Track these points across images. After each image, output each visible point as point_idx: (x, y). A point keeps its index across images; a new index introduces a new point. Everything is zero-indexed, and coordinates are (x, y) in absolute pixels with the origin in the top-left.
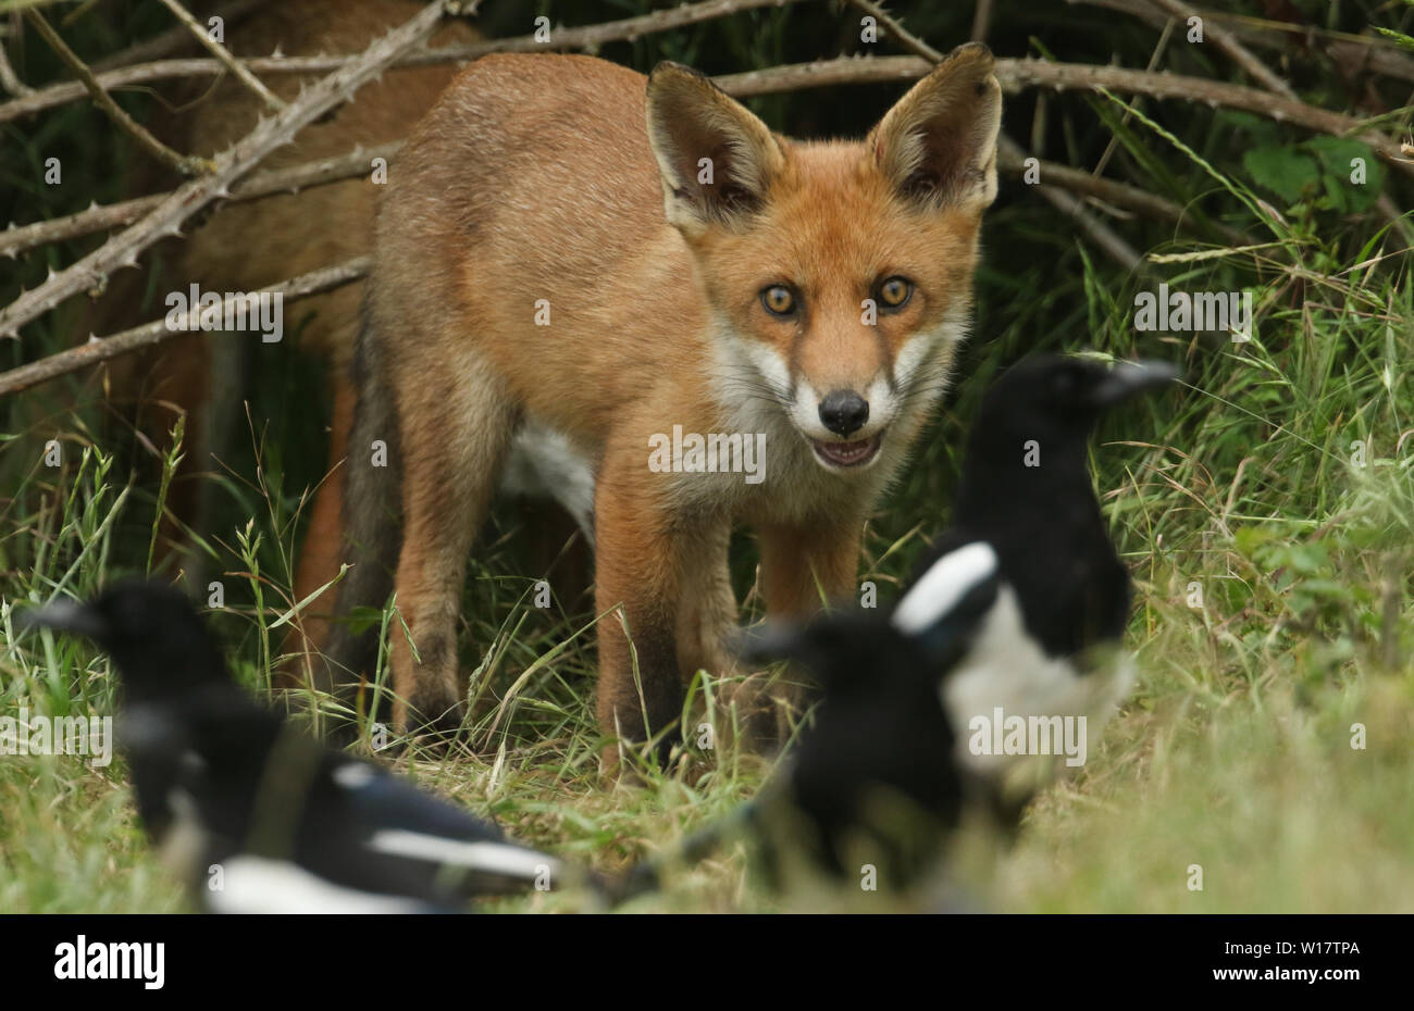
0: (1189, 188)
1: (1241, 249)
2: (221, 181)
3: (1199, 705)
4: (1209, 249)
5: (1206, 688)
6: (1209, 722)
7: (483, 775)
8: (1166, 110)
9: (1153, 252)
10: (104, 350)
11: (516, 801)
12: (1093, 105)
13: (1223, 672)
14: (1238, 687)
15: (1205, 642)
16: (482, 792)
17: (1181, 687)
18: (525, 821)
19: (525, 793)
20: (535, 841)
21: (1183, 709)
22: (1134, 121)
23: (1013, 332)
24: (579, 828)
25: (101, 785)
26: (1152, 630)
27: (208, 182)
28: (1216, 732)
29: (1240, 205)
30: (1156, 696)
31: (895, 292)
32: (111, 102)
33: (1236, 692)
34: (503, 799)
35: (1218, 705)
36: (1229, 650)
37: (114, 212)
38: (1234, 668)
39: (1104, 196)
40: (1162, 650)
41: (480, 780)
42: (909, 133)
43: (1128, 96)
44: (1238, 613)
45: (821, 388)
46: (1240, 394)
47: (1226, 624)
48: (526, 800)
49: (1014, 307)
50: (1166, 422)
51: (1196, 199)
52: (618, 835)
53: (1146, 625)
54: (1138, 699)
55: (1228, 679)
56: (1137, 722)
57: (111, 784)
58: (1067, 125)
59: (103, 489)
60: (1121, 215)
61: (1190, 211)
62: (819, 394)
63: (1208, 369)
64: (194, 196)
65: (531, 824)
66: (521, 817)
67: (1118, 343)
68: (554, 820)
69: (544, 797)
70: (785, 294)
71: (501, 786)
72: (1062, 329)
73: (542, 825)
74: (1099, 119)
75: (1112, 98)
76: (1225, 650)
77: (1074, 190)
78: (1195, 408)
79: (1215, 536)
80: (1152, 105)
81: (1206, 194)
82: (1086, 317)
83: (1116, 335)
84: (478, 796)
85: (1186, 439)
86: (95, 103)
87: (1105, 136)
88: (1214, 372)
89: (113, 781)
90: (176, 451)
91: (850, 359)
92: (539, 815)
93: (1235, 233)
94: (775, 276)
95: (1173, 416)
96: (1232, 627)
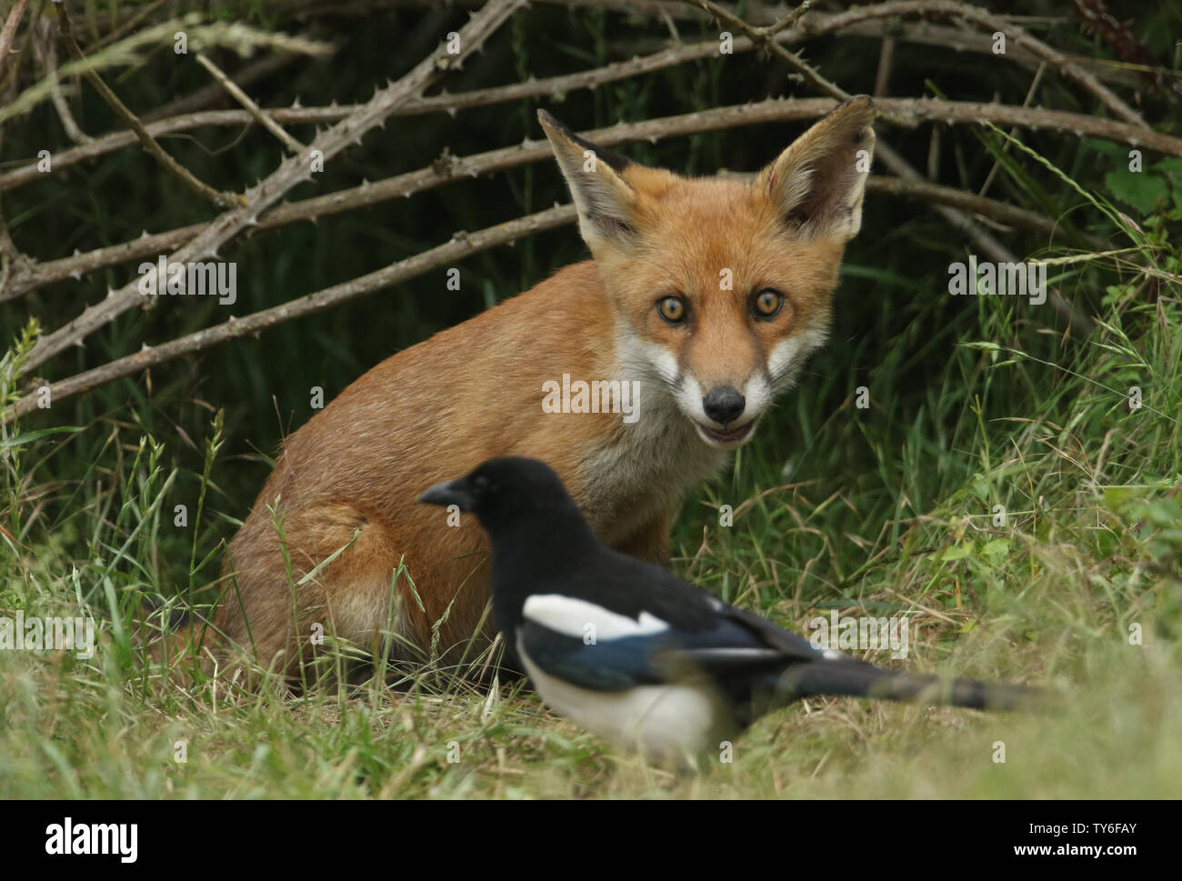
0: (1061, 204)
1: (1106, 254)
2: (251, 211)
3: (1075, 636)
4: (1078, 254)
5: (1081, 622)
6: (1084, 650)
7: (478, 705)
8: (1040, 139)
9: (1032, 257)
10: (155, 357)
11: (507, 726)
12: (979, 137)
13: (1094, 608)
14: (1108, 620)
15: (1079, 584)
16: (478, 719)
17: (1060, 622)
18: (514, 742)
19: (514, 719)
20: (524, 759)
21: (1062, 639)
22: (1013, 148)
23: (914, 327)
24: (560, 747)
25: (159, 719)
26: (1035, 574)
27: (241, 212)
28: (1090, 659)
29: (1102, 216)
30: (1039, 629)
31: (768, 302)
32: (159, 148)
33: (1107, 625)
34: (495, 725)
35: (1090, 636)
36: (1098, 590)
37: (162, 239)
38: (1104, 605)
39: (988, 214)
40: (1043, 592)
41: (476, 709)
42: (800, 169)
43: (1008, 128)
44: (1108, 558)
45: (705, 383)
46: (1105, 375)
47: (1096, 567)
48: (514, 725)
49: (914, 306)
50: (1043, 400)
51: (1065, 213)
52: (592, 753)
53: (1030, 571)
54: (1025, 632)
55: (1099, 614)
56: (1024, 651)
57: (168, 717)
58: (959, 153)
59: (157, 471)
60: (1003, 228)
61: (1061, 223)
62: (703, 389)
63: (1078, 355)
64: (228, 225)
65: (519, 744)
66: (511, 739)
67: (1003, 334)
68: (538, 742)
69: (530, 721)
70: (677, 304)
71: (493, 714)
72: (955, 323)
73: (528, 746)
74: (984, 148)
75: (996, 129)
76: (1096, 590)
77: (962, 207)
78: (1069, 386)
79: (1087, 495)
80: (1027, 134)
81: (1073, 209)
82: (976, 313)
83: (1002, 328)
84: (474, 722)
85: (1061, 414)
86: (145, 149)
87: (989, 162)
88: (1083, 357)
89: (170, 715)
90: (216, 438)
91: (730, 360)
92: (525, 737)
93: (1097, 241)
94: (669, 288)
95: (1049, 394)
96: (1101, 571)
